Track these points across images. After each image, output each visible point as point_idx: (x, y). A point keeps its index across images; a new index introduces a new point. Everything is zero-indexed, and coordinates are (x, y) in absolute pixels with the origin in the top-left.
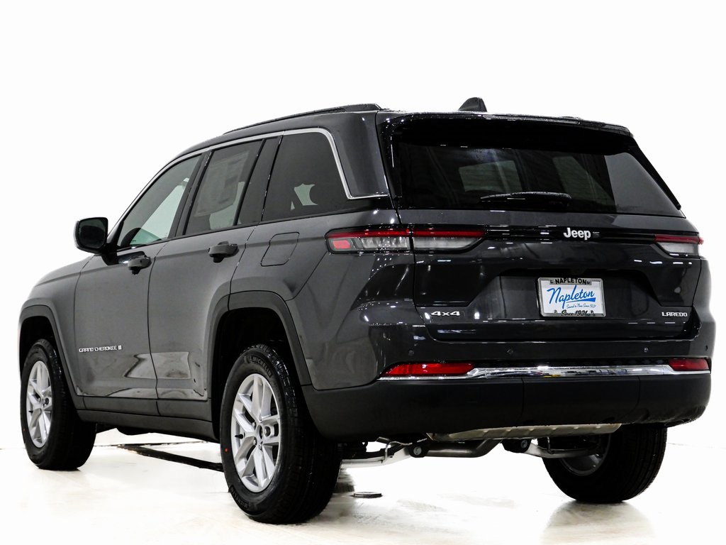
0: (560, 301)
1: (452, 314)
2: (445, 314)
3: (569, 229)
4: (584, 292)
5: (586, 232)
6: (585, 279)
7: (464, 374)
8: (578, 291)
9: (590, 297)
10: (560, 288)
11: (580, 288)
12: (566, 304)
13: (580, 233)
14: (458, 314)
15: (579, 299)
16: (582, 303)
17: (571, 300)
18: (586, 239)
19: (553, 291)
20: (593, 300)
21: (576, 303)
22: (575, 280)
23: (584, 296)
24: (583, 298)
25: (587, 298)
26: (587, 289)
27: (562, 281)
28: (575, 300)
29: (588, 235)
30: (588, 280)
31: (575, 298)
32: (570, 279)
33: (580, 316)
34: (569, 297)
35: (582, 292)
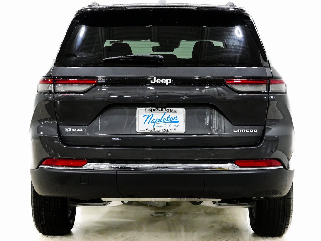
0: (152, 123)
1: (78, 130)
2: (74, 130)
3: (155, 78)
4: (170, 117)
5: (167, 80)
6: (172, 109)
7: (82, 166)
8: (166, 116)
9: (175, 120)
10: (153, 115)
11: (168, 114)
12: (156, 124)
13: (163, 81)
14: (81, 130)
15: (167, 121)
16: (168, 124)
17: (160, 122)
18: (167, 84)
19: (147, 116)
20: (178, 122)
21: (164, 124)
22: (164, 110)
23: (170, 120)
24: (170, 121)
25: (173, 121)
26: (172, 115)
27: (154, 110)
28: (163, 122)
29: (169, 81)
30: (174, 109)
31: (163, 121)
32: (160, 109)
33: (165, 132)
34: (159, 120)
35: (169, 117)
